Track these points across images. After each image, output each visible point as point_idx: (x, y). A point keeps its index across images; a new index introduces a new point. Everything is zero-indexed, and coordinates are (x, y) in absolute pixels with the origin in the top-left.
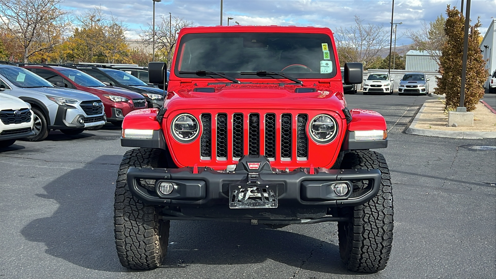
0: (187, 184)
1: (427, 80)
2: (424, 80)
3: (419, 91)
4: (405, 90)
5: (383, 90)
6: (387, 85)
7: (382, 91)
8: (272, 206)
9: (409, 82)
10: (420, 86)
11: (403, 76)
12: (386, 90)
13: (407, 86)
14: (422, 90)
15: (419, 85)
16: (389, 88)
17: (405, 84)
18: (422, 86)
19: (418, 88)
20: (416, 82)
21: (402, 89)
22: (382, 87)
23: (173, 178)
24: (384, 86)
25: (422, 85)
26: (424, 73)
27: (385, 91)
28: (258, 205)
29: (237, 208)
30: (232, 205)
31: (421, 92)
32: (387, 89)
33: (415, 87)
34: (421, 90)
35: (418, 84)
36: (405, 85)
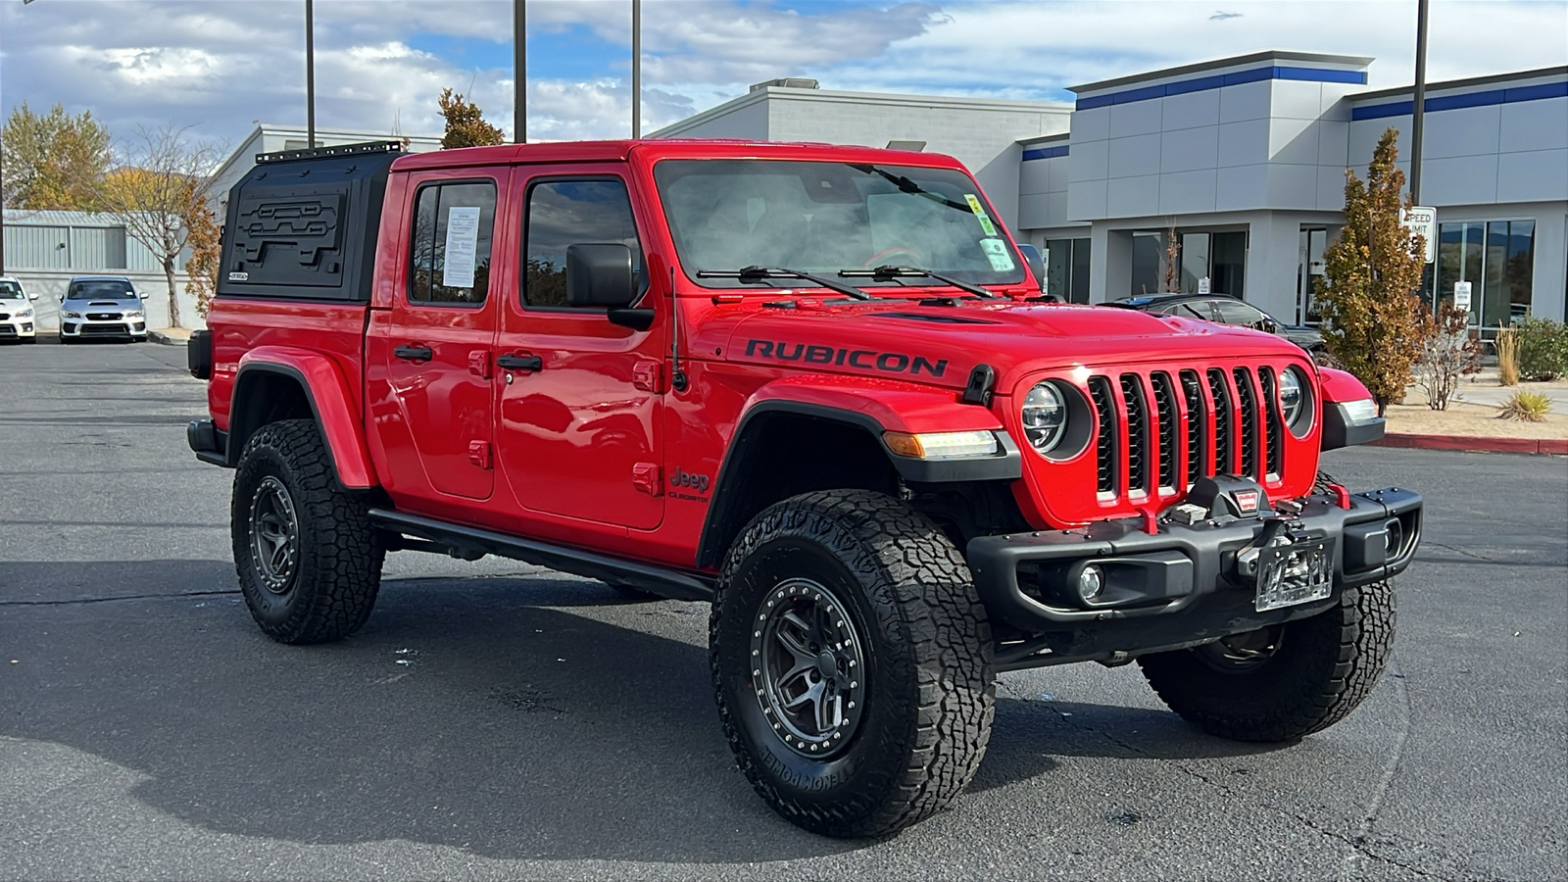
0: (1167, 563)
1: (143, 296)
2: (134, 296)
3: (128, 329)
4: (85, 328)
5: (15, 331)
6: (25, 314)
7: (13, 333)
8: (1322, 594)
9: (92, 304)
10: (129, 315)
11: (65, 285)
12: (25, 330)
13: (90, 317)
14: (135, 324)
15: (124, 313)
16: (31, 323)
17: (82, 309)
18: (135, 315)
19: (124, 320)
20: (116, 304)
21: (75, 325)
22: (10, 319)
23: (1118, 551)
24: (17, 316)
25: (134, 312)
26: (129, 277)
27: (20, 332)
28: (1303, 596)
29: (1268, 608)
30: (1261, 605)
31: (133, 332)
32: (27, 326)
33: (116, 319)
34: (131, 327)
35: (124, 308)
36: (84, 313)
